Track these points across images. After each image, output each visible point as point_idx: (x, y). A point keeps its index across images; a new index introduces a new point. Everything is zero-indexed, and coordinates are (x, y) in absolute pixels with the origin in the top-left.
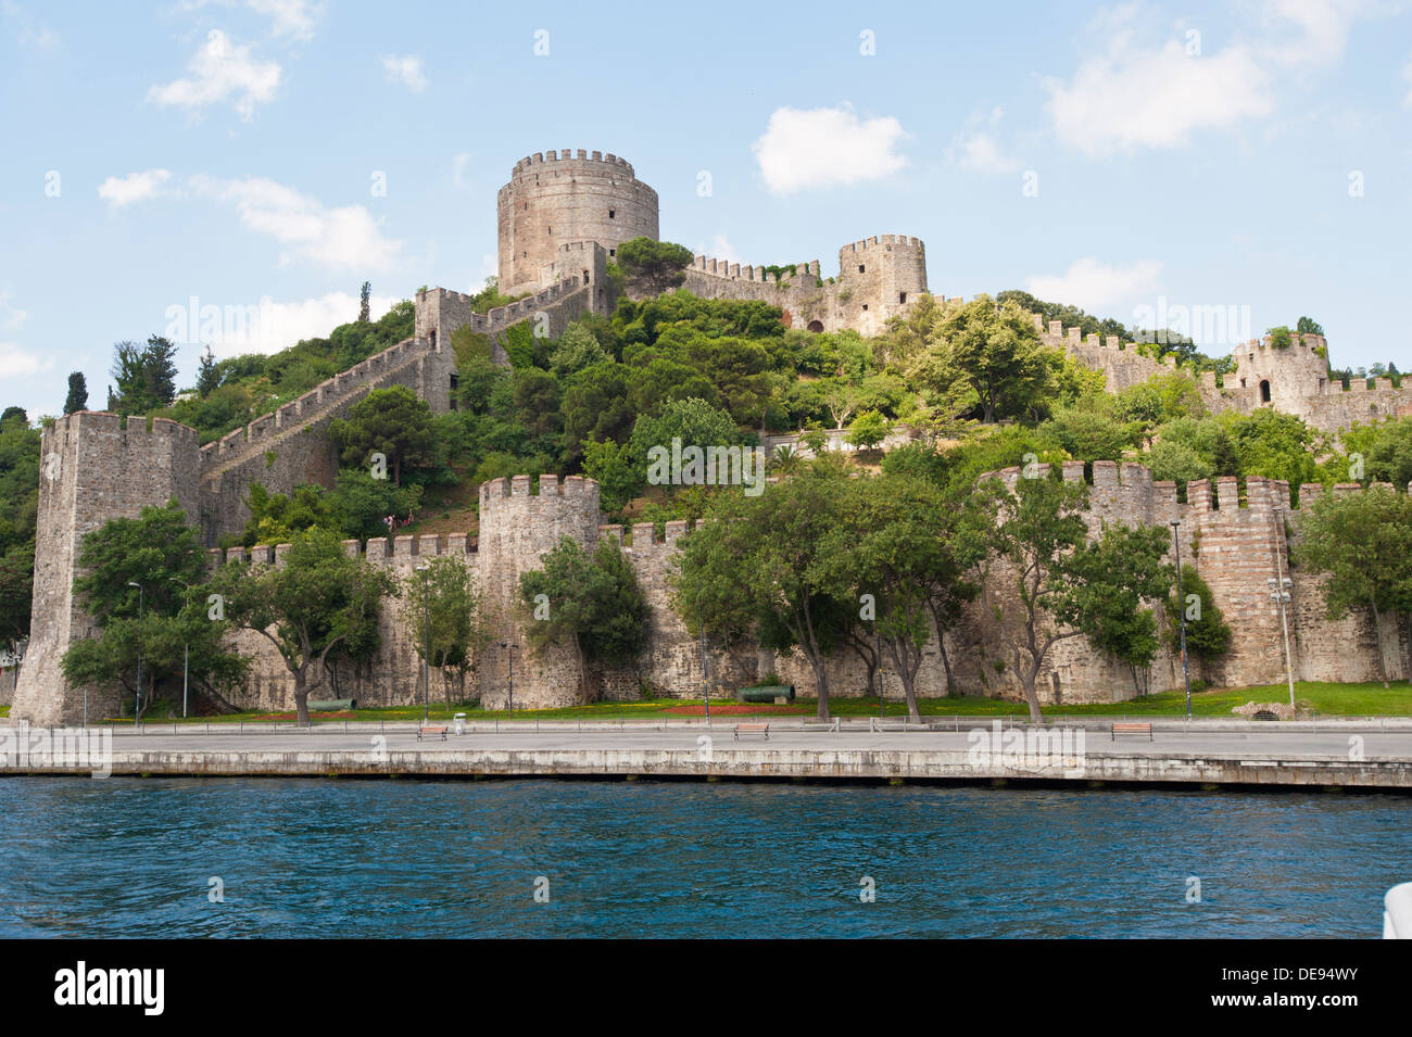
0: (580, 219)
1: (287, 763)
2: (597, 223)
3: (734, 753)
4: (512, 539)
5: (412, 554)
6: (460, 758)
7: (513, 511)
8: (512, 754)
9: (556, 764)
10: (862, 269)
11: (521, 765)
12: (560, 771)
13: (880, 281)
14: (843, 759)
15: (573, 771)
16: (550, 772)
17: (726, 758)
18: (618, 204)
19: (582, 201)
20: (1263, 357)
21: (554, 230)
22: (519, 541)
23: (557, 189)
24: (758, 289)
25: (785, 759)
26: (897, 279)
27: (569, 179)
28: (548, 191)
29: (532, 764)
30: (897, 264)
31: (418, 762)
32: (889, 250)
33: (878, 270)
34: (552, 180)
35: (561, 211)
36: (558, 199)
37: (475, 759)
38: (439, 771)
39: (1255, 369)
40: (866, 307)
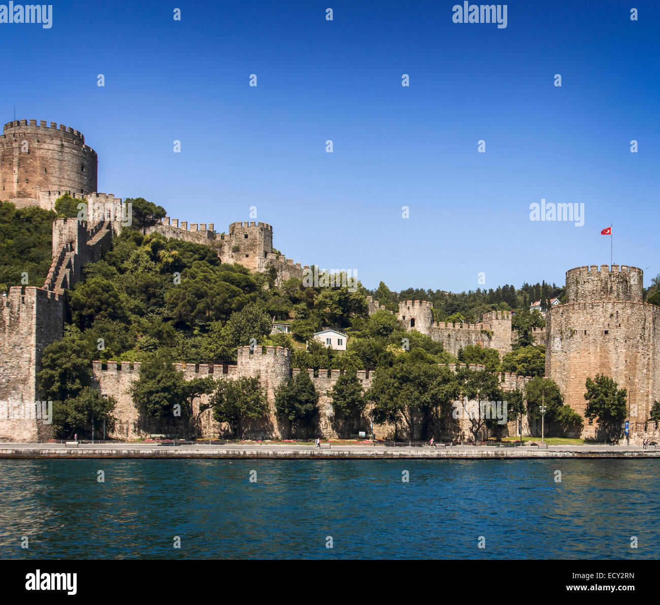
0: (66, 167)
1: (295, 454)
2: (75, 172)
3: (458, 451)
4: (267, 372)
5: (196, 372)
6: (365, 453)
7: (267, 360)
8: (385, 452)
9: (401, 455)
10: (246, 236)
11: (388, 455)
12: (402, 457)
13: (257, 245)
14: (489, 453)
15: (406, 457)
16: (398, 457)
17: (456, 453)
18: (85, 163)
19: (67, 157)
20: (414, 309)
21: (50, 171)
22: (270, 373)
23: (52, 147)
24: (180, 233)
25: (473, 453)
26: (264, 245)
27: (59, 143)
28: (46, 146)
29: (392, 454)
30: (265, 238)
31: (349, 454)
32: (262, 230)
33: (256, 239)
34: (48, 141)
35: (54, 161)
36: (52, 153)
37: (371, 453)
38: (358, 457)
39: (409, 313)
40: (247, 256)
